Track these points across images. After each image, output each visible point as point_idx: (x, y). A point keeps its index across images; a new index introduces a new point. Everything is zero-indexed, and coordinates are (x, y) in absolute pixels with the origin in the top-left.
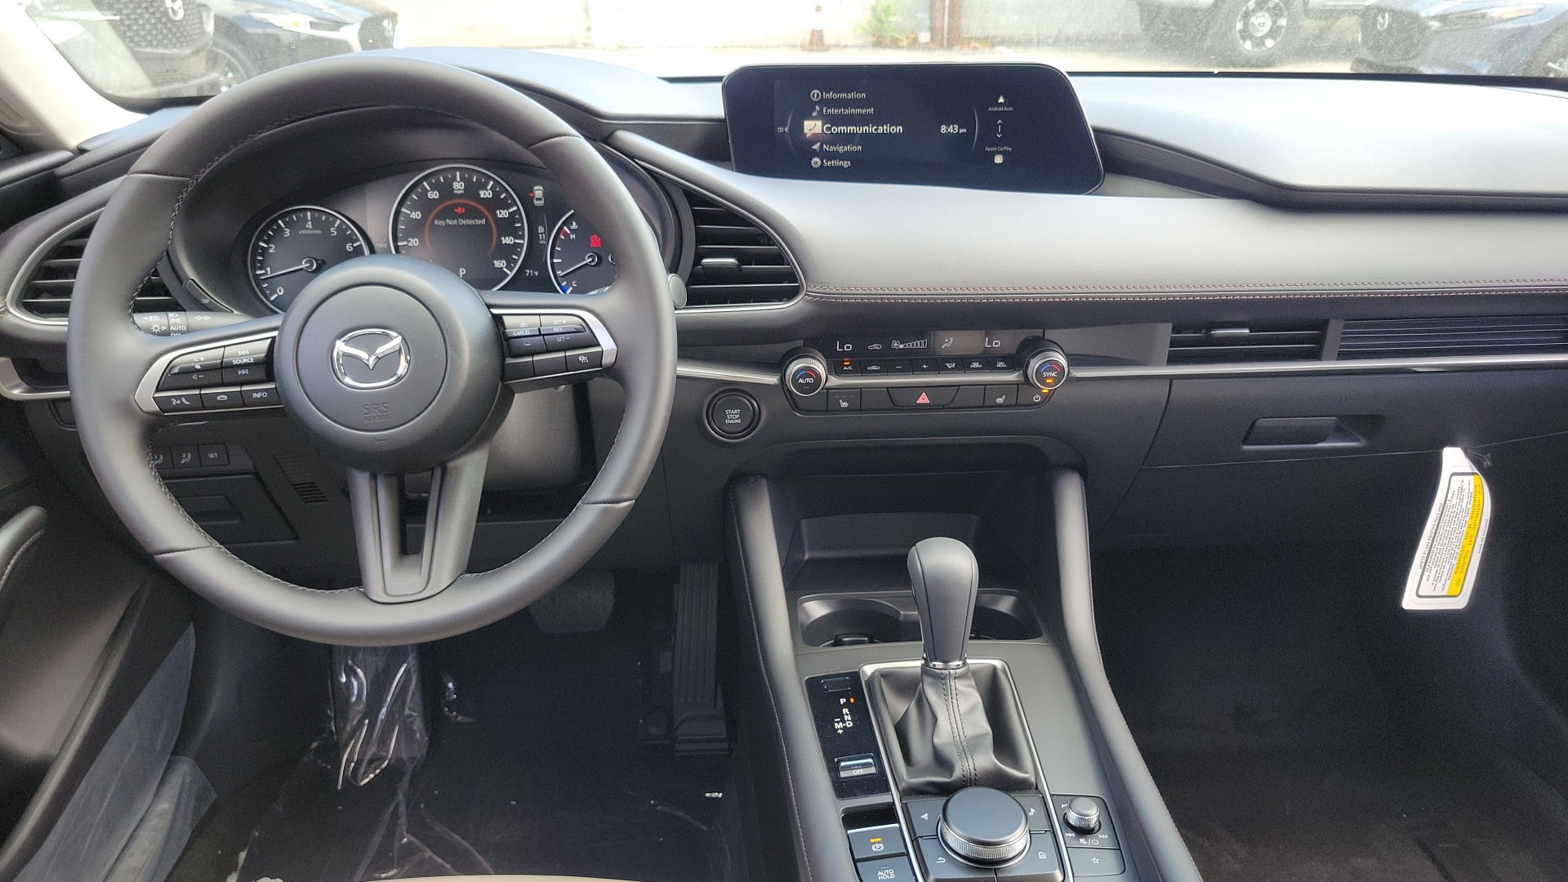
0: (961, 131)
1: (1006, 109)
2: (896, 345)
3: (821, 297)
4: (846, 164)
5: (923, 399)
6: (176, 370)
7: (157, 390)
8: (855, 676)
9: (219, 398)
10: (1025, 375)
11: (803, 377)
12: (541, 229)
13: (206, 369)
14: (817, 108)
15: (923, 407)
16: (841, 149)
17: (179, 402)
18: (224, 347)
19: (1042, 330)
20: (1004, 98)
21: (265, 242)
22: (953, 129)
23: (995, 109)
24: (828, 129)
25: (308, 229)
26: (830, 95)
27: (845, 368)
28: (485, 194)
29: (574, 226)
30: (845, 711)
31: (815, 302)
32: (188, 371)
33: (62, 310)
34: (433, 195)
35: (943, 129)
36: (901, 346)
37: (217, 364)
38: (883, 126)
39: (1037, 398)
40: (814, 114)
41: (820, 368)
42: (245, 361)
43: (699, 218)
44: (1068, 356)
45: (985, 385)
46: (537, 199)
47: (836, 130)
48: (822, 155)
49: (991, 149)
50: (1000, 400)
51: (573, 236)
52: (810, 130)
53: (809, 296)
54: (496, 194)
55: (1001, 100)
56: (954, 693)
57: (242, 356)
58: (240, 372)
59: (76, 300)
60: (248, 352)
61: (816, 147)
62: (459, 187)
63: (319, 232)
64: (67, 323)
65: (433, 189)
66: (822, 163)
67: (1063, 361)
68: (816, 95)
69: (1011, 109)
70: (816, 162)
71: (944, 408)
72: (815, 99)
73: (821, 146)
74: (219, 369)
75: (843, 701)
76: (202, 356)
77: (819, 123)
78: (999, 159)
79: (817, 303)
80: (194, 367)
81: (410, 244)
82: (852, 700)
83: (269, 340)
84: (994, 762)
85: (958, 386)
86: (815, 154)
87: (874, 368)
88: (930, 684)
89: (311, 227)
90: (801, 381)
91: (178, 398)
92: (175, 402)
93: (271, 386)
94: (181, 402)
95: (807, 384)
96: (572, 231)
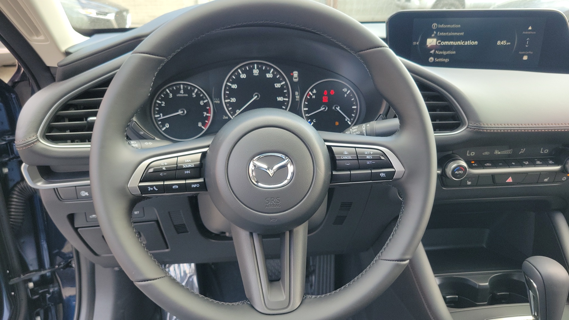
0: (508, 44)
1: (532, 33)
2: (496, 152)
3: (475, 129)
4: (447, 60)
5: (510, 180)
6: (151, 170)
7: (141, 182)
9: (174, 187)
11: (457, 170)
12: (297, 93)
13: (168, 170)
14: (435, 32)
15: (510, 184)
16: (445, 53)
17: (152, 189)
18: (177, 157)
20: (532, 27)
21: (160, 100)
22: (504, 43)
23: (527, 33)
24: (440, 43)
25: (181, 93)
26: (442, 26)
27: (473, 164)
28: (269, 76)
29: (315, 91)
32: (158, 171)
33: (87, 139)
34: (243, 76)
35: (499, 43)
36: (499, 153)
37: (174, 167)
38: (468, 42)
39: (564, 179)
40: (433, 35)
41: (463, 163)
42: (190, 166)
45: (541, 172)
46: (295, 78)
47: (443, 43)
48: (435, 56)
49: (522, 53)
50: (546, 180)
51: (314, 97)
52: (430, 43)
54: (274, 76)
55: (530, 28)
57: (188, 163)
58: (185, 172)
59: (96, 133)
60: (190, 161)
61: (432, 52)
62: (256, 72)
63: (187, 95)
64: (90, 146)
65: (243, 73)
66: (435, 60)
68: (434, 26)
69: (535, 33)
70: (431, 59)
71: (518, 184)
72: (434, 28)
73: (435, 52)
74: (174, 170)
76: (165, 162)
77: (435, 40)
78: (525, 58)
80: (162, 168)
81: (231, 101)
83: (200, 154)
85: (526, 173)
86: (431, 55)
87: (488, 164)
89: (183, 93)
90: (457, 172)
91: (152, 186)
92: (150, 189)
93: (201, 180)
94: (153, 189)
95: (459, 174)
96: (314, 94)
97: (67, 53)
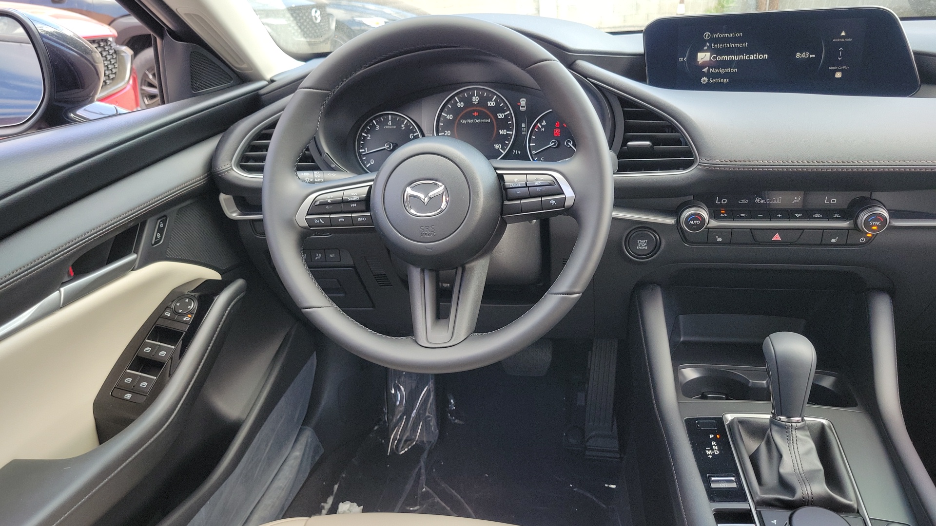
0: (811, 56)
1: (846, 40)
2: (758, 200)
3: (710, 167)
4: (725, 81)
5: (777, 238)
6: (318, 203)
7: (308, 214)
8: (720, 421)
9: (340, 220)
10: (855, 223)
11: (693, 220)
12: (523, 125)
13: (334, 203)
14: (708, 44)
15: (776, 243)
16: (722, 71)
17: (318, 222)
18: (344, 190)
19: (870, 192)
20: (845, 32)
21: (366, 133)
22: (805, 55)
23: (838, 40)
24: (714, 58)
25: (389, 125)
26: (717, 35)
27: (722, 215)
28: (491, 104)
29: (544, 123)
30: (713, 443)
31: (705, 170)
32: (324, 204)
33: (260, 170)
34: (460, 105)
35: (798, 55)
36: (762, 201)
37: (339, 200)
38: (753, 55)
39: (863, 240)
40: (705, 48)
41: (705, 214)
42: (355, 199)
43: (627, 115)
44: (889, 211)
45: (824, 229)
46: (522, 107)
47: (719, 58)
48: (709, 75)
49: (833, 68)
50: (833, 241)
51: (543, 130)
52: (702, 59)
53: (701, 165)
54: (497, 104)
55: (843, 34)
56: (795, 439)
57: (353, 195)
58: (352, 205)
59: (267, 164)
60: (356, 194)
61: (705, 70)
62: (475, 100)
63: (395, 127)
64: (262, 177)
65: (460, 101)
66: (709, 81)
67: (885, 214)
68: (707, 36)
69: (850, 40)
70: (704, 80)
71: (791, 244)
72: (707, 38)
73: (709, 70)
74: (340, 203)
75: (711, 436)
76: (332, 195)
77: (708, 54)
78: (838, 75)
79: (707, 170)
80: (327, 201)
81: (446, 135)
82: (718, 436)
83: (368, 187)
84: (826, 490)
85: (803, 229)
86: (704, 74)
87: (742, 215)
88: (777, 431)
89: (390, 124)
90: (691, 222)
91: (318, 219)
92: (316, 221)
93: (368, 214)
94: (320, 221)
95: (695, 224)
96: (543, 126)
97: (272, 81)
